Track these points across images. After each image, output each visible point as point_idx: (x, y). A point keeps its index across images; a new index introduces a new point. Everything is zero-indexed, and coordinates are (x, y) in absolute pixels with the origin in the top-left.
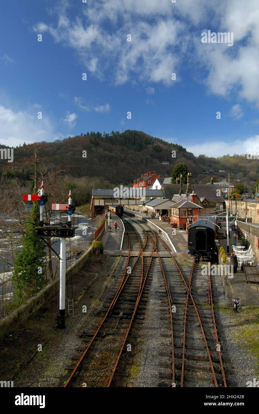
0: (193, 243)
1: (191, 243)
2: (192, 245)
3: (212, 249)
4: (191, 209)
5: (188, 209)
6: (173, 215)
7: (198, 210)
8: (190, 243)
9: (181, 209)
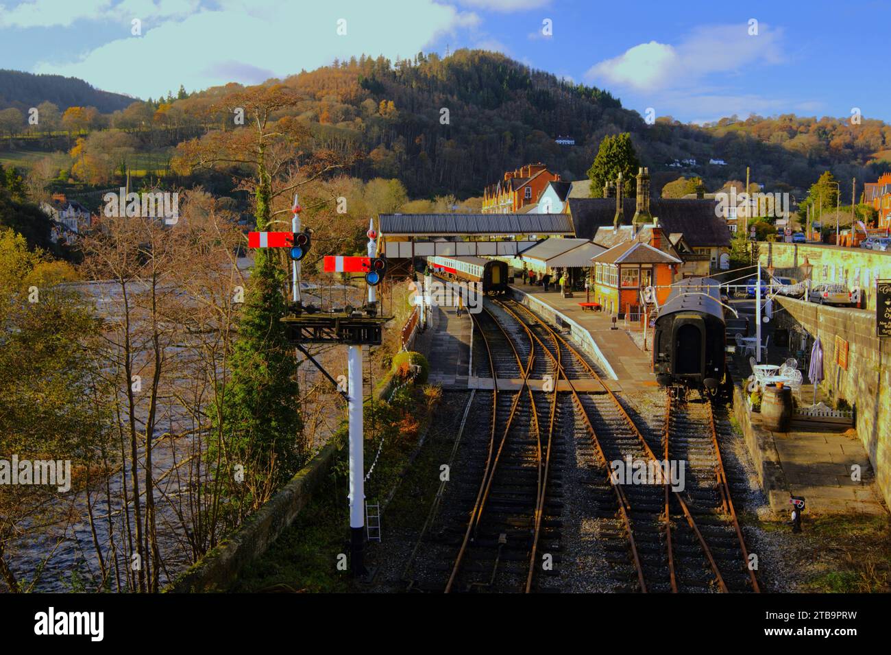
0: (667, 356)
1: (662, 355)
2: (664, 361)
3: (716, 369)
4: (650, 266)
5: (643, 266)
6: (600, 282)
7: (670, 267)
8: (659, 357)
9: (622, 266)
